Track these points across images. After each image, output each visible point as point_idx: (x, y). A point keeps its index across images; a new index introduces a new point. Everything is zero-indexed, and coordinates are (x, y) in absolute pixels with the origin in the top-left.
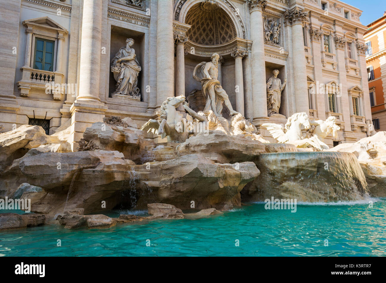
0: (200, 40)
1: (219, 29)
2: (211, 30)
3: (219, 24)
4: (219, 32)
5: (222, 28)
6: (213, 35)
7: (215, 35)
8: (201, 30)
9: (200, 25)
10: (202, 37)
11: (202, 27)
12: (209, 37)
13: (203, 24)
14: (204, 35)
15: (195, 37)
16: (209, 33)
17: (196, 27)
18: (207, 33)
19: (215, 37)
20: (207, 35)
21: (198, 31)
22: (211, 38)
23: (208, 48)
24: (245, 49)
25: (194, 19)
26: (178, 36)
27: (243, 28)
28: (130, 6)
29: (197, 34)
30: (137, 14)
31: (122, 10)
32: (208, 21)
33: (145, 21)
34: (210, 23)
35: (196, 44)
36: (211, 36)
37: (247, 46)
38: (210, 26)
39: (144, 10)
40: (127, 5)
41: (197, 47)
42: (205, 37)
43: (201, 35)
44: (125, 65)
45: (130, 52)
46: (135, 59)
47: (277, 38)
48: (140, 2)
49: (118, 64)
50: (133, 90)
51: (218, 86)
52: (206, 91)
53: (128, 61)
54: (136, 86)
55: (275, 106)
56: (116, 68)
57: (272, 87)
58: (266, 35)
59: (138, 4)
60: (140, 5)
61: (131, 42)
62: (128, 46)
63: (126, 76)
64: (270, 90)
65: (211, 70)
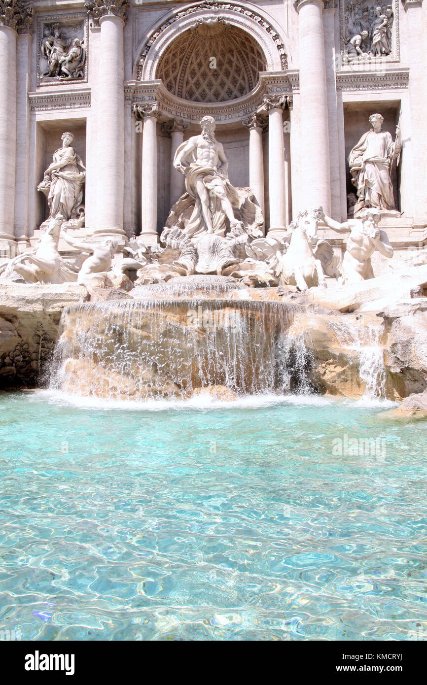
0: (223, 94)
1: (250, 65)
2: (238, 70)
3: (247, 55)
4: (250, 69)
5: (254, 61)
6: (244, 79)
7: (246, 76)
8: (222, 76)
10: (226, 88)
12: (238, 84)
14: (229, 84)
15: (212, 91)
16: (237, 77)
18: (234, 78)
20: (235, 82)
21: (216, 80)
22: (241, 85)
23: (233, 106)
24: (288, 89)
25: (198, 61)
26: (137, 107)
27: (282, 49)
28: (64, 82)
29: (216, 84)
30: (70, 93)
31: (49, 95)
32: (228, 55)
33: (85, 99)
34: (232, 59)
35: (209, 105)
36: (240, 81)
37: (290, 82)
38: (235, 62)
39: (85, 81)
40: (59, 83)
41: (213, 109)
42: (232, 86)
43: (222, 84)
44: (57, 176)
45: (63, 155)
46: (74, 162)
47: (382, 43)
48: (79, 71)
49: (46, 177)
50: (73, 211)
51: (209, 177)
52: (192, 190)
53: (62, 169)
54: (79, 204)
55: (370, 195)
56: (42, 184)
57: (365, 153)
58: (349, 45)
59: (76, 75)
60: (80, 76)
61: (66, 138)
62: (64, 145)
63: (56, 193)
64: (355, 159)
65: (199, 151)
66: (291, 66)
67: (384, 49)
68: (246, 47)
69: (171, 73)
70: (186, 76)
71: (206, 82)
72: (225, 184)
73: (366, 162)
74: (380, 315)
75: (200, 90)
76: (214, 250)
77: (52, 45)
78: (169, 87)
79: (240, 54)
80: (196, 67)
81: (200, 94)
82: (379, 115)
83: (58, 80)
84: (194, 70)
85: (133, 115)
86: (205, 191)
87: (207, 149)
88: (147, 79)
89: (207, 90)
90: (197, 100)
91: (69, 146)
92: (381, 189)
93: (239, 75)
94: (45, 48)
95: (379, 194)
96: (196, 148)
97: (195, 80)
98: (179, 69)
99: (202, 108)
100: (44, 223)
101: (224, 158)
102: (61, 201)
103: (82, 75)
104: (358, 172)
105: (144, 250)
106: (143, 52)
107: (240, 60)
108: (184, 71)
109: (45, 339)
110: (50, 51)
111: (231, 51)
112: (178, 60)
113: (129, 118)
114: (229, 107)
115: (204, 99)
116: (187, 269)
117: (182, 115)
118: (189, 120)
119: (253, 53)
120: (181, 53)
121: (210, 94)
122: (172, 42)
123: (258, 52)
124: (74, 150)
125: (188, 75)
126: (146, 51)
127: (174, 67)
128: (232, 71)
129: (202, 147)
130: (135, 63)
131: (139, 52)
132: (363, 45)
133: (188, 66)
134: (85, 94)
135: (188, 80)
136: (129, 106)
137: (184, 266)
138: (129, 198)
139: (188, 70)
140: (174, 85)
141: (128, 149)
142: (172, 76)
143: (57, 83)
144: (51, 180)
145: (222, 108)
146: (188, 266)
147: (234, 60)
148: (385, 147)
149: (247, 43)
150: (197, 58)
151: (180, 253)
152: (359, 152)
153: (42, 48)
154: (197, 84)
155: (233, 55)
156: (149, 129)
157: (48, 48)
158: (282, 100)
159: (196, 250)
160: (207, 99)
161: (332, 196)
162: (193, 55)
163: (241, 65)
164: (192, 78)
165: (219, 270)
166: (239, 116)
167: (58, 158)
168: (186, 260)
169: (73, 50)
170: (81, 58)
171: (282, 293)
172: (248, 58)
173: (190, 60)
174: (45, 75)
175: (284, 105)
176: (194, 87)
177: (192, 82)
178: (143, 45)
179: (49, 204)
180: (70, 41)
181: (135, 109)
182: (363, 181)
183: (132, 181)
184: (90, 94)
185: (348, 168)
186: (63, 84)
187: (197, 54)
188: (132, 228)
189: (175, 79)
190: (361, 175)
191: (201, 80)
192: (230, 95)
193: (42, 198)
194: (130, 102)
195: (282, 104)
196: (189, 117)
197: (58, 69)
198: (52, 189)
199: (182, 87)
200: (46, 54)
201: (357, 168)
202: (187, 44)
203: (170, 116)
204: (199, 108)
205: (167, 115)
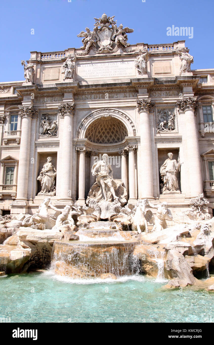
0: (111, 140)
1: (122, 130)
2: (117, 132)
3: (120, 127)
6: (119, 135)
7: (120, 134)
8: (110, 133)
9: (108, 130)
10: (112, 138)
11: (110, 131)
12: (117, 137)
13: (110, 129)
14: (113, 136)
15: (107, 139)
17: (106, 133)
18: (115, 134)
19: (120, 136)
20: (116, 136)
21: (108, 134)
22: (118, 137)
23: (115, 146)
24: (136, 143)
25: (101, 128)
26: (77, 148)
27: (134, 127)
28: (49, 137)
29: (108, 136)
30: (51, 142)
31: (43, 142)
32: (113, 126)
33: (57, 144)
34: (114, 127)
35: (106, 145)
36: (118, 136)
37: (137, 140)
38: (116, 129)
39: (57, 137)
40: (47, 137)
41: (107, 146)
42: (114, 137)
43: (111, 136)
44: (45, 174)
45: (47, 166)
46: (52, 169)
47: (172, 126)
48: (55, 133)
49: (41, 174)
50: (51, 188)
51: (106, 178)
52: (99, 182)
53: (47, 172)
54: (53, 185)
55: (168, 185)
56: (39, 177)
57: (167, 168)
58: (159, 126)
59: (54, 134)
60: (55, 135)
61: (49, 159)
62: (48, 162)
63: (45, 181)
64: (162, 171)
65: (101, 167)
66: (138, 135)
67: (172, 128)
68: (120, 124)
69: (91, 133)
70: (96, 134)
71: (104, 135)
72: (112, 180)
73: (167, 172)
74: (164, 248)
75: (102, 139)
76: (107, 209)
77: (45, 122)
78: (90, 139)
79: (118, 126)
80: (100, 130)
81: (102, 140)
82: (171, 153)
83: (47, 136)
84: (99, 131)
85: (76, 152)
86: (104, 184)
87: (105, 167)
88: (81, 138)
89: (105, 138)
90: (101, 143)
91: (50, 162)
92: (173, 183)
93: (117, 133)
94: (42, 124)
95: (172, 184)
96: (101, 166)
97: (100, 135)
98: (94, 131)
99: (103, 146)
100: (39, 193)
101: (112, 169)
102: (47, 185)
103: (56, 134)
104: (164, 176)
105: (80, 208)
106: (80, 126)
107: (118, 128)
108: (96, 132)
109: (46, 251)
110: (44, 125)
111: (114, 125)
112: (93, 128)
113: (74, 153)
114: (113, 146)
115: (103, 142)
116: (97, 217)
117: (95, 149)
118: (97, 151)
119: (123, 126)
120: (95, 126)
121: (106, 140)
122: (92, 123)
123: (125, 127)
124: (52, 164)
125: (97, 133)
126: (81, 126)
127: (92, 131)
128: (115, 132)
129: (103, 166)
130: (77, 131)
131: (79, 127)
132: (165, 126)
133: (97, 130)
134: (57, 142)
135: (97, 135)
136: (75, 148)
137: (95, 216)
138: (74, 185)
139: (97, 132)
140: (92, 137)
141: (74, 165)
142: (91, 134)
143: (46, 137)
144: (42, 176)
145: (111, 146)
146: (97, 216)
147: (115, 128)
148: (174, 166)
149: (120, 123)
150: (101, 127)
151: (94, 210)
152: (164, 168)
153: (41, 124)
154: (101, 136)
155: (115, 126)
156: (82, 156)
157: (43, 124)
158: (134, 147)
159: (100, 209)
160: (105, 142)
161: (153, 186)
162: (99, 126)
163: (118, 130)
164: (99, 134)
165: (109, 218)
166: (117, 150)
167: (46, 167)
168: (96, 213)
169: (53, 125)
170: (56, 128)
171: (132, 234)
172: (121, 128)
173: (98, 128)
174: (41, 134)
175: (135, 149)
176: (99, 138)
177: (99, 136)
178: (80, 124)
179: (41, 185)
180: (51, 120)
181: (77, 149)
182: (166, 179)
183: (75, 178)
184: (59, 142)
185: (160, 174)
186: (48, 138)
187: (101, 126)
188: (75, 197)
189: (92, 135)
190: (165, 177)
191: (102, 135)
192: (114, 141)
193: (39, 183)
194: (75, 146)
195: (134, 149)
196: (97, 150)
197: (47, 131)
198: (43, 180)
199: (95, 138)
200: (42, 126)
201: (163, 174)
202: (97, 123)
203: (90, 150)
204: (101, 146)
205: (89, 150)
